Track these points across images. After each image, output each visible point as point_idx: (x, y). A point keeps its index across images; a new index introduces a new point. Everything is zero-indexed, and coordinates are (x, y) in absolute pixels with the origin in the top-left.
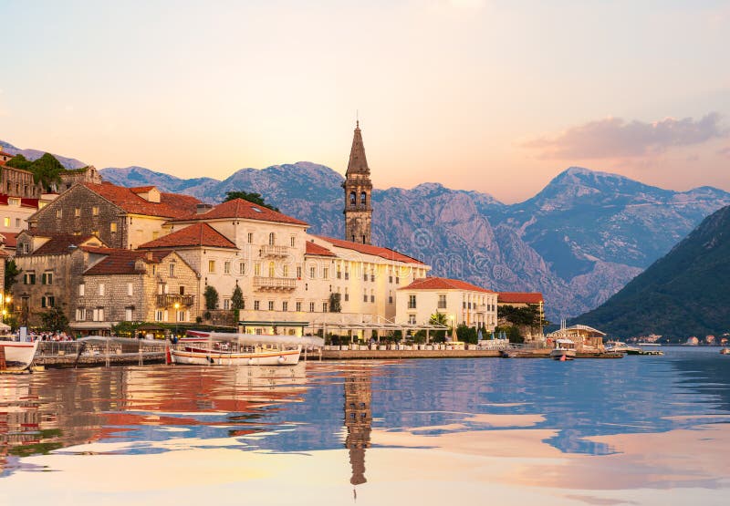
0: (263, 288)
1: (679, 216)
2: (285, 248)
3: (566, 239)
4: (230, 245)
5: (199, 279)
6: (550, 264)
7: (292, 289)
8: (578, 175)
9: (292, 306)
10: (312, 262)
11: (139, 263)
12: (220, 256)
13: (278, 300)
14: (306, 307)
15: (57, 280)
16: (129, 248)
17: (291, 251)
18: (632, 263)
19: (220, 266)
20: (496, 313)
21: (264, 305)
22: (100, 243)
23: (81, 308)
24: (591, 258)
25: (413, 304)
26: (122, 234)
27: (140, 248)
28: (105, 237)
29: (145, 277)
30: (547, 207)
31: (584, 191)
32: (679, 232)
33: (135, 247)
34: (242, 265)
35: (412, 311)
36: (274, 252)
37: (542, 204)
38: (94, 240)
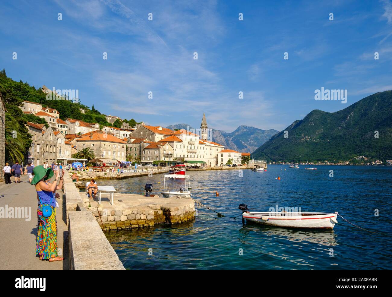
0: (189, 152)
1: (266, 136)
2: (194, 142)
3: (241, 141)
4: (181, 141)
5: (174, 149)
6: (237, 146)
7: (196, 152)
8: (243, 127)
9: (196, 157)
10: (200, 145)
11: (159, 146)
12: (179, 144)
13: (193, 155)
14: (199, 157)
15: (138, 150)
16: (155, 142)
17: (195, 143)
18: (255, 146)
19: (179, 146)
20: (241, 158)
21: (189, 156)
22: (148, 141)
23: (144, 157)
24: (246, 145)
25: (222, 156)
26: (153, 138)
27: (158, 142)
28: (149, 139)
29: (161, 149)
30: (237, 134)
31: (245, 130)
32: (266, 139)
33: (156, 142)
34: (184, 146)
35: (222, 157)
36: (192, 143)
37: (235, 133)
38: (147, 140)
